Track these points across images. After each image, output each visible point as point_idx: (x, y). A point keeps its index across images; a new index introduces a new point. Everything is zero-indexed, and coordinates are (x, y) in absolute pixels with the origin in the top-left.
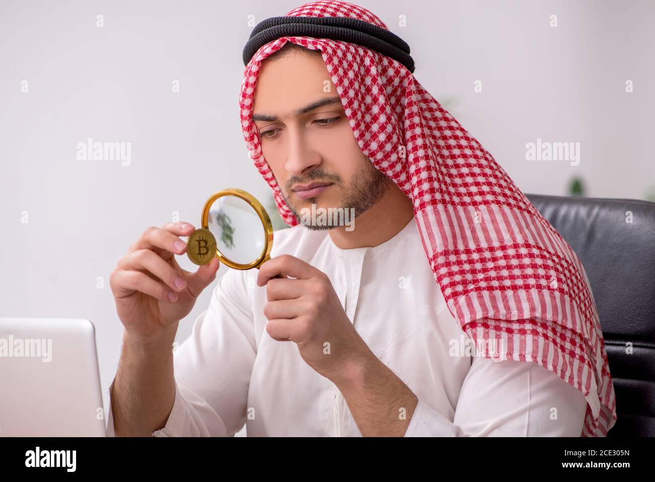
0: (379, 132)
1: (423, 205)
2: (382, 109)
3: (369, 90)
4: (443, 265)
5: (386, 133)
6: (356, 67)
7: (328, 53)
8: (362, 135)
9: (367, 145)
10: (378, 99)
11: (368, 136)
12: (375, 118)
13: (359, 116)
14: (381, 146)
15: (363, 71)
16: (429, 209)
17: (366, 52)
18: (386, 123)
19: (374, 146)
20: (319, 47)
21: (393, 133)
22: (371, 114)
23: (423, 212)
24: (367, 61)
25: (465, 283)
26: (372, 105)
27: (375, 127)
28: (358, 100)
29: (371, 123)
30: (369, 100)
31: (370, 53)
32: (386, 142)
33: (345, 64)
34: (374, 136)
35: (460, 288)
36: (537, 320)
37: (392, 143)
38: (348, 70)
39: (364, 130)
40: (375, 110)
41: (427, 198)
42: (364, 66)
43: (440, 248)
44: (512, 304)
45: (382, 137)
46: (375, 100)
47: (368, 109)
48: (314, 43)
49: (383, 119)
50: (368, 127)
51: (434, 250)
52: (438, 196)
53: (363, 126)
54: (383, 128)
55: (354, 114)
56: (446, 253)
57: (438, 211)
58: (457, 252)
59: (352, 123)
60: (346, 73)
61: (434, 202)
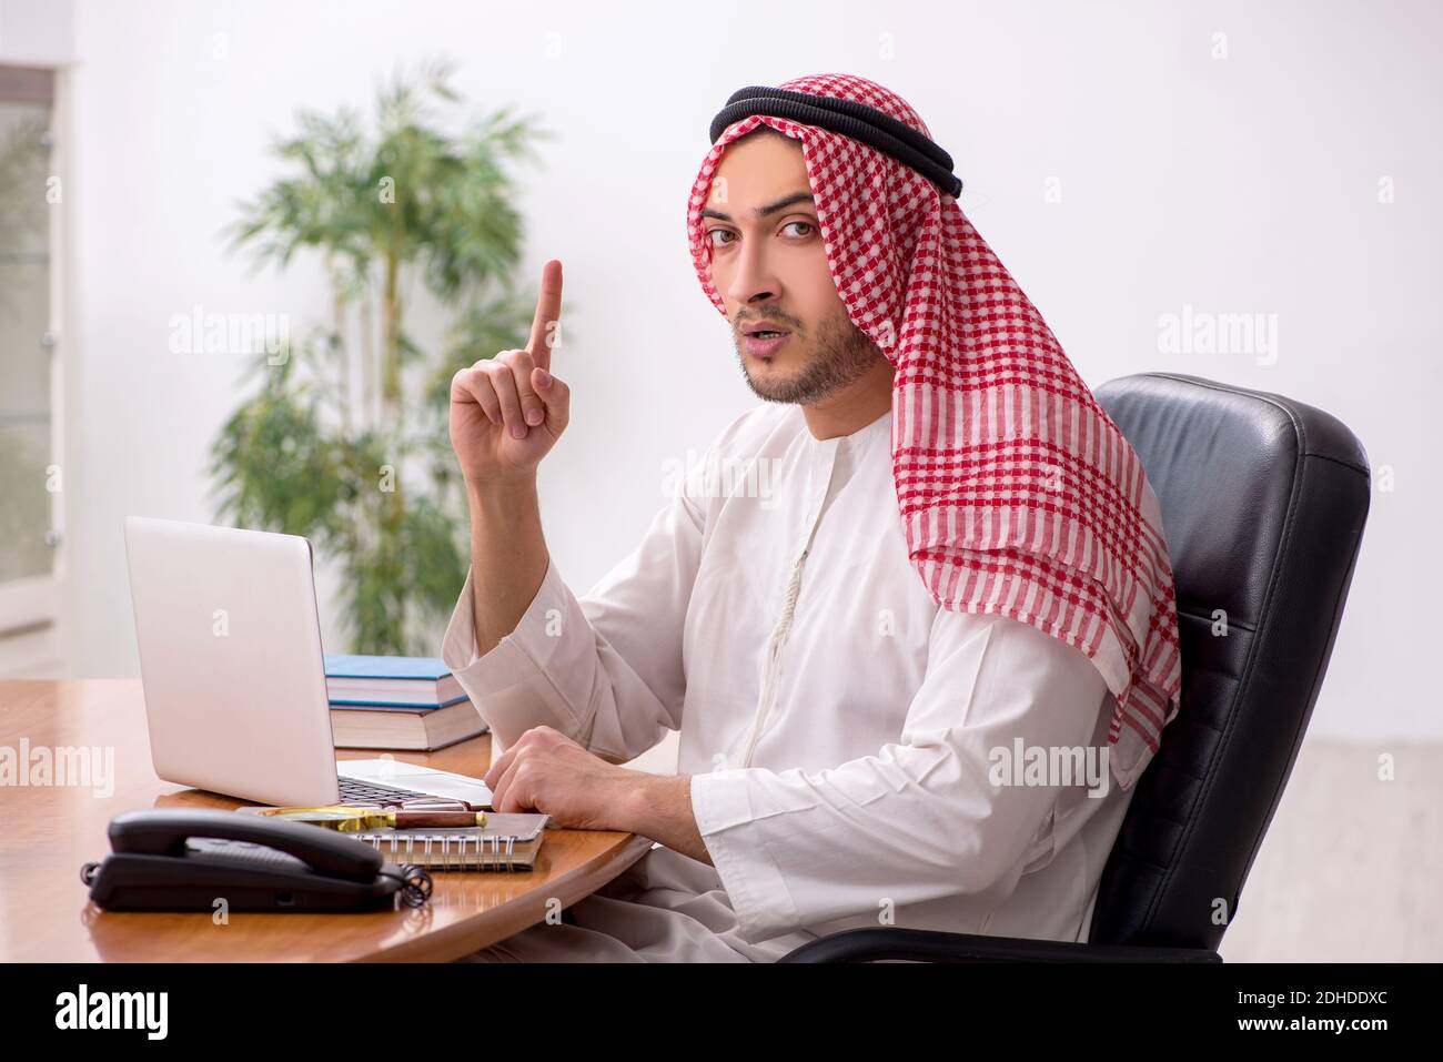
0: (866, 269)
1: (903, 381)
2: (877, 238)
3: (864, 208)
4: (904, 467)
5: (876, 272)
6: (850, 171)
7: (810, 145)
8: (840, 269)
9: (845, 285)
10: (874, 223)
11: (849, 271)
12: (864, 249)
13: (841, 239)
14: (866, 290)
15: (861, 178)
16: (910, 387)
17: (872, 154)
18: (879, 258)
19: (856, 287)
20: (801, 135)
21: (886, 273)
22: (860, 242)
23: (901, 389)
24: (871, 167)
25: (928, 494)
26: (864, 229)
27: (862, 261)
28: (843, 218)
29: (858, 254)
30: (861, 221)
31: (879, 157)
32: (873, 284)
33: (835, 165)
34: (859, 274)
35: (918, 501)
36: (1018, 552)
37: (882, 287)
38: (838, 173)
39: (846, 262)
40: (868, 236)
41: (911, 371)
42: (866, 173)
43: (908, 444)
44: (987, 526)
45: (869, 276)
46: (870, 223)
47: (858, 233)
48: (795, 129)
49: (875, 251)
50: (852, 259)
51: (899, 445)
52: (928, 372)
53: (844, 256)
54: (872, 264)
55: (833, 236)
56: (914, 452)
57: (921, 392)
58: (931, 453)
59: (829, 248)
60: (832, 177)
61: (919, 379)
